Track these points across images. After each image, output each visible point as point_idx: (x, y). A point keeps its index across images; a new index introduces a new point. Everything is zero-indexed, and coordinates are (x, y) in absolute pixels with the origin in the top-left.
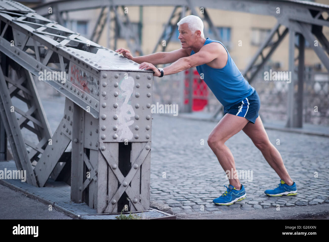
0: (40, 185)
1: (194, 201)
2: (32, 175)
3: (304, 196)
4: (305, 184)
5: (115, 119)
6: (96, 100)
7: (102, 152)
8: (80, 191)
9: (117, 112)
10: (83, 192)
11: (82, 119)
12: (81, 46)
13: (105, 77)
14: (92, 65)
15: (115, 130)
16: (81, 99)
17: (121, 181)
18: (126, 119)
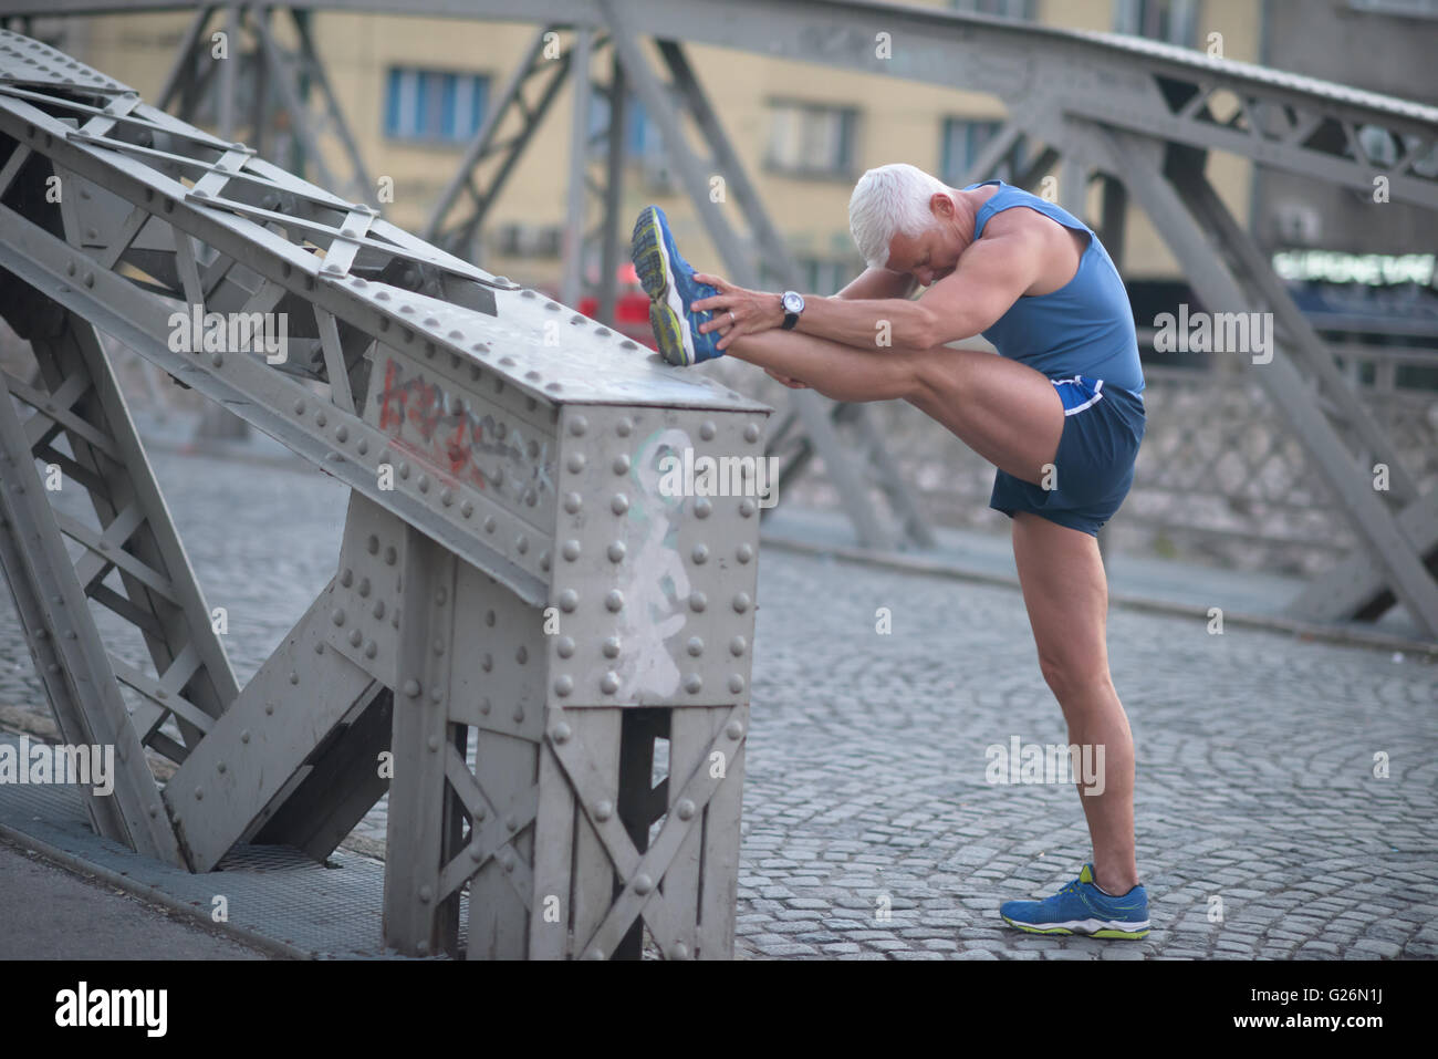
0: (196, 861)
1: (873, 943)
2: (153, 815)
3: (1309, 923)
4: (1285, 867)
5: (613, 608)
6: (520, 522)
7: (557, 748)
8: (425, 902)
9: (621, 580)
10: (438, 910)
11: (440, 596)
12: (399, 271)
13: (578, 433)
14: (517, 374)
15: (610, 654)
16: (439, 511)
17: (625, 872)
18: (655, 609)
